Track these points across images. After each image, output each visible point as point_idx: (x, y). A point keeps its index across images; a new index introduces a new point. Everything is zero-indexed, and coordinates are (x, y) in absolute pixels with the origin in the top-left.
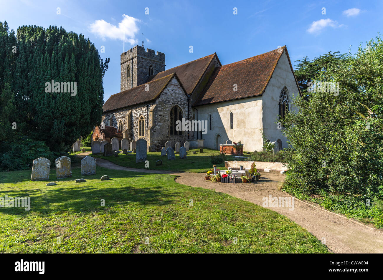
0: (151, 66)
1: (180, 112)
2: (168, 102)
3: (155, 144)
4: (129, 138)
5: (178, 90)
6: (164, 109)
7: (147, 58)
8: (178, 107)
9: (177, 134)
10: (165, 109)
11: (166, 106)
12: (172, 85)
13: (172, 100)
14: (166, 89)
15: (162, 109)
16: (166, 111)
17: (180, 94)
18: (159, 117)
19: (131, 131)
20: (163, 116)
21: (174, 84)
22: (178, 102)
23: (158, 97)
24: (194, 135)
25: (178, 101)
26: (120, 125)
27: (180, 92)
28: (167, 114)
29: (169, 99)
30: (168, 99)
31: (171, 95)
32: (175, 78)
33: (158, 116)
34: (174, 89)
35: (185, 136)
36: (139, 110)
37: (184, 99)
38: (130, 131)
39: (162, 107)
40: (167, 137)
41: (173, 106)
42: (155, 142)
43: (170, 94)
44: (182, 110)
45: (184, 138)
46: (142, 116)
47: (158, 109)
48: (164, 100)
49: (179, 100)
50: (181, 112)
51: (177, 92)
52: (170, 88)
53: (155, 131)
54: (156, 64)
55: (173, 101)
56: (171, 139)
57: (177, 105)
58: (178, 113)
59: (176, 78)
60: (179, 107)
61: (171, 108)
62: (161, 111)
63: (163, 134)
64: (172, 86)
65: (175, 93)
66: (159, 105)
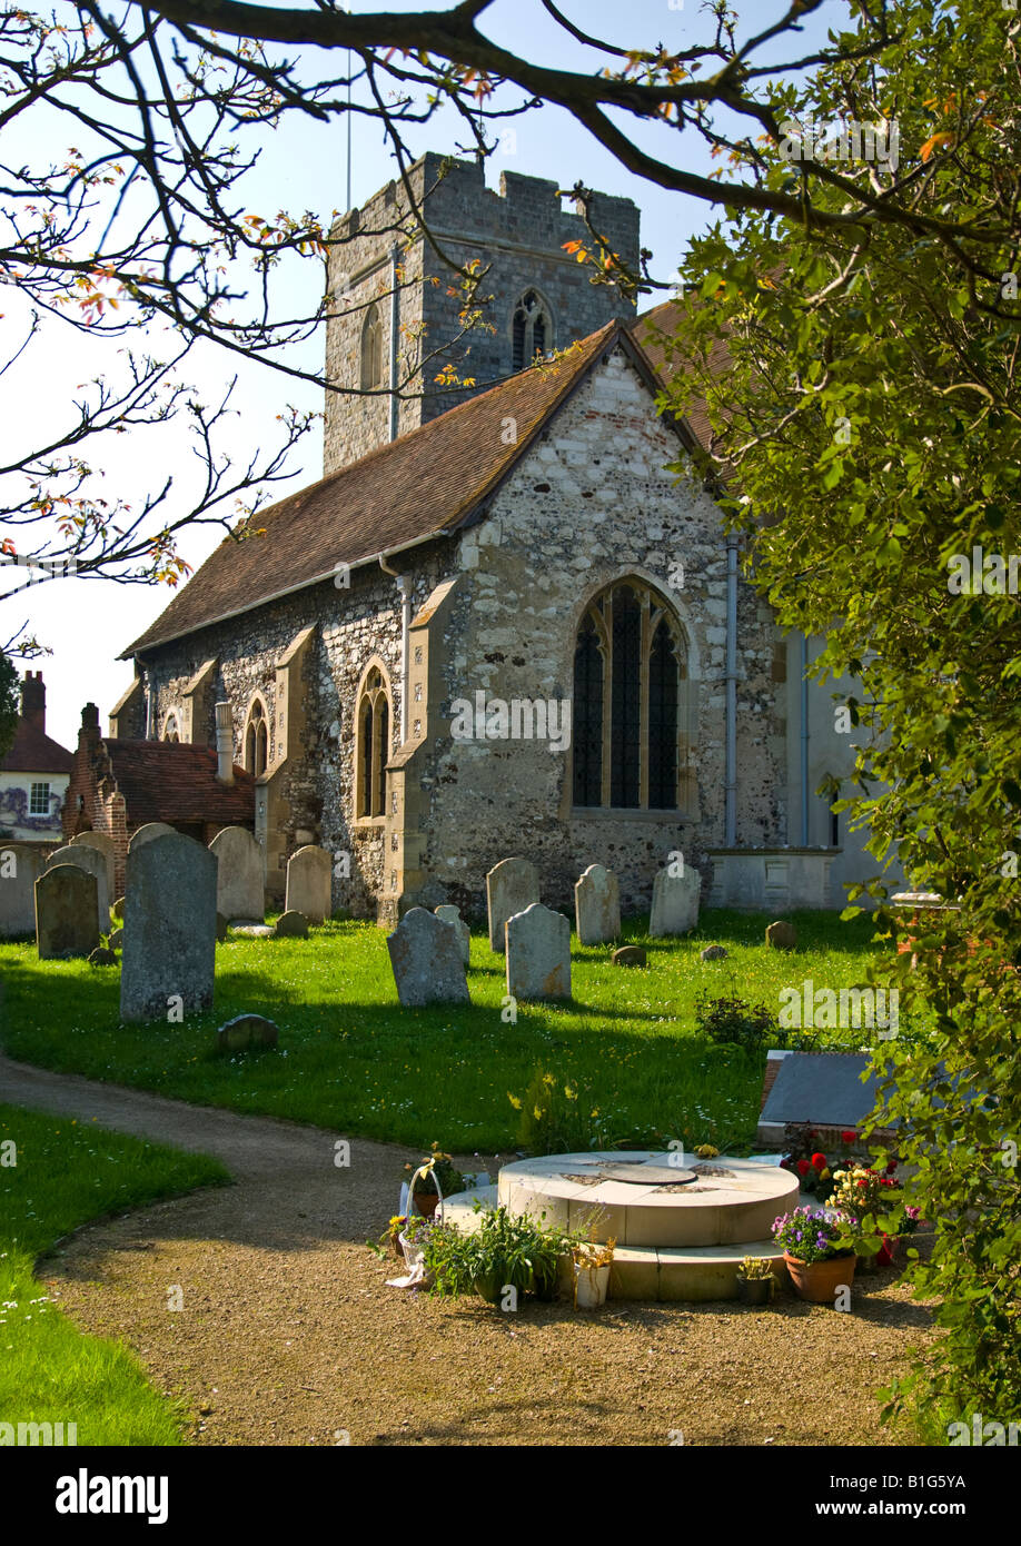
0: (530, 298)
1: (663, 628)
2: (560, 550)
3: (447, 879)
4: (294, 827)
5: (646, 460)
6: (523, 603)
7: (503, 242)
8: (647, 594)
9: (637, 805)
10: (531, 610)
11: (544, 582)
12: (592, 416)
13: (590, 537)
14: (546, 453)
15: (510, 610)
16: (542, 624)
17: (662, 487)
18: (480, 668)
19: (314, 780)
20: (519, 662)
21: (609, 407)
22: (649, 549)
23: (479, 512)
24: (774, 813)
25: (640, 544)
26: (251, 728)
27: (664, 474)
28: (546, 641)
29: (567, 532)
30: (560, 525)
31: (587, 495)
32: (616, 361)
33: (473, 662)
34: (610, 447)
35: (704, 814)
36: (360, 618)
37: (692, 528)
38: (302, 777)
39: (512, 595)
40: (552, 824)
41: (602, 579)
42: (451, 861)
43: (578, 491)
44: (676, 616)
45: (696, 839)
46: (374, 660)
47: (479, 605)
48: (528, 535)
49: (656, 534)
50: (673, 630)
51: (639, 469)
52: (575, 441)
53: (445, 780)
54: (566, 280)
55: (602, 540)
56: (580, 845)
57: (633, 576)
58: (648, 635)
59: (627, 367)
60: (654, 588)
61: (580, 599)
62: (501, 620)
63: (510, 805)
64: (596, 428)
65: (623, 483)
66: (481, 578)
